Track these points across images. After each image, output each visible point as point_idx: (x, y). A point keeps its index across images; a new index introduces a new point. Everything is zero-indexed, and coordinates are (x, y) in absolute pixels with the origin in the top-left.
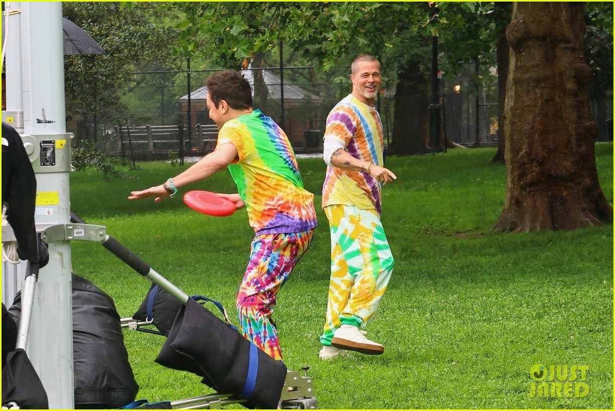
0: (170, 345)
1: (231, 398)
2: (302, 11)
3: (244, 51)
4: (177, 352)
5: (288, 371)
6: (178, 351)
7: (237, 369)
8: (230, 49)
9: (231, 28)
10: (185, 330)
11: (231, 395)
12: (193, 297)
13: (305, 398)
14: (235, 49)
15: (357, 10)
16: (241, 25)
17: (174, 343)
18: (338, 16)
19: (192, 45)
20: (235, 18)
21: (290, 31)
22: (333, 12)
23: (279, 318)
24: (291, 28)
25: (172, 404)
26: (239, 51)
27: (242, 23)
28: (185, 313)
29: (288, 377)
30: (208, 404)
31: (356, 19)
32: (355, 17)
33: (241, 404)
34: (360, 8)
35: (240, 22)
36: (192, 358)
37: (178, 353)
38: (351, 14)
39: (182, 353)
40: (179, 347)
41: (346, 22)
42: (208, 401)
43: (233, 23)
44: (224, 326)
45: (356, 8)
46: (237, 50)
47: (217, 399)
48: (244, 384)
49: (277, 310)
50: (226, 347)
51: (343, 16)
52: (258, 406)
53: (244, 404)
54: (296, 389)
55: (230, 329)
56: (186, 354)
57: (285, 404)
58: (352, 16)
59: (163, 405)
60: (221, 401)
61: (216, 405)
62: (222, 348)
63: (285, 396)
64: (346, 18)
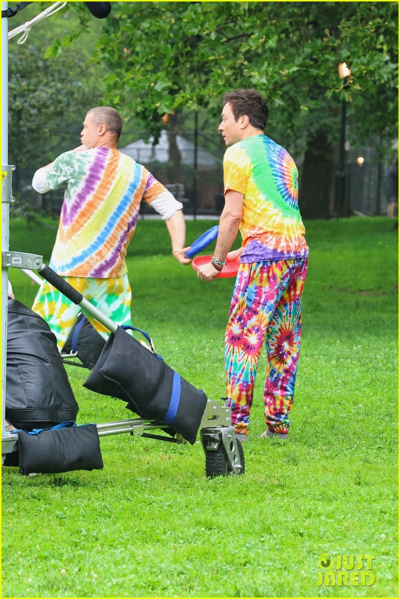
0: (99, 371)
1: (153, 424)
2: (222, 70)
3: (166, 106)
4: (105, 377)
5: (208, 400)
7: (161, 395)
8: (153, 104)
9: (156, 83)
10: (113, 357)
11: (154, 420)
13: (223, 426)
14: (158, 105)
15: (275, 73)
16: (165, 82)
17: (102, 369)
18: (257, 77)
20: (161, 74)
21: (210, 89)
22: (253, 74)
24: (211, 86)
25: (98, 426)
26: (162, 107)
27: (167, 79)
28: (114, 341)
29: (208, 406)
30: (131, 428)
31: (273, 81)
32: (272, 79)
33: (163, 429)
34: (279, 71)
35: (164, 78)
36: (118, 383)
39: (109, 378)
40: (107, 373)
41: (264, 84)
42: (132, 425)
43: (158, 79)
44: (150, 354)
45: (274, 71)
46: (160, 105)
47: (141, 424)
48: (166, 410)
50: (151, 375)
51: (262, 77)
52: (179, 432)
53: (165, 430)
54: (214, 418)
55: (155, 358)
56: (113, 380)
57: (204, 431)
58: (270, 78)
59: (89, 427)
60: (144, 425)
61: (140, 429)
62: (148, 375)
63: (204, 424)
64: (264, 80)
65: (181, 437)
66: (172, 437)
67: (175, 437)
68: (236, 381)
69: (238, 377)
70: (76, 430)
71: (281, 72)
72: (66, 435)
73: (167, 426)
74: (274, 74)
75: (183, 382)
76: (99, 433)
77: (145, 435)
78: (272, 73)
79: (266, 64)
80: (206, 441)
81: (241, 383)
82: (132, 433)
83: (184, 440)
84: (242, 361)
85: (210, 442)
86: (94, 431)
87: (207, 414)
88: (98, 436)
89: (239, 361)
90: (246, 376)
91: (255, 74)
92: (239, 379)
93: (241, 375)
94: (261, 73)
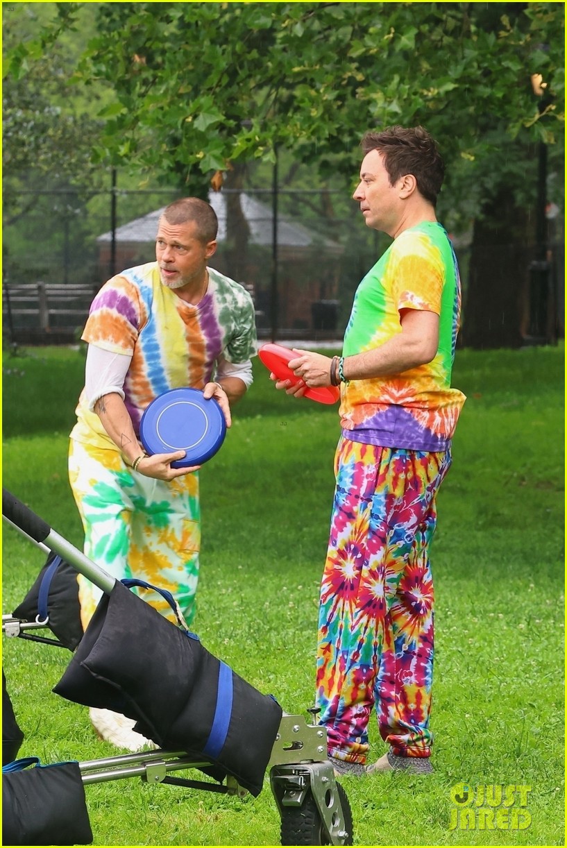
0: (82, 663)
1: (183, 759)
2: (318, 91)
3: (216, 158)
4: (92, 675)
5: (284, 715)
6: (94, 674)
7: (197, 707)
8: (192, 154)
9: (195, 117)
10: (107, 639)
11: (184, 753)
12: (123, 581)
13: (313, 762)
14: (200, 155)
15: (415, 94)
16: (213, 113)
17: (87, 660)
18: (381, 103)
19: (127, 145)
20: (204, 100)
21: (296, 125)
22: (374, 96)
23: (264, 624)
24: (298, 120)
25: (81, 766)
26: (207, 159)
27: (215, 109)
28: (109, 607)
29: (283, 725)
30: (144, 769)
31: (414, 108)
32: (410, 105)
33: (200, 769)
34: (420, 91)
35: (211, 107)
36: (119, 686)
37: (94, 677)
38: (405, 100)
39: (100, 677)
40: (98, 668)
41: (396, 114)
42: (144, 763)
43: (199, 109)
44: (176, 632)
45: (413, 90)
46: (204, 156)
47: (160, 760)
48: (207, 734)
49: (261, 610)
50: (178, 669)
51: (390, 102)
52: (230, 775)
53: (205, 770)
54: (296, 746)
55: (186, 639)
56: (108, 680)
57: (277, 771)
58: (407, 103)
59: (64, 768)
60: (167, 763)
61: (157, 769)
62: (171, 670)
63: (277, 757)
64: (395, 107)
65: (234, 783)
66: (218, 783)
67: (225, 783)
68: (347, 665)
69: (350, 657)
70: (42, 772)
71: (425, 93)
72: (24, 781)
73: (208, 764)
74: (413, 97)
75: (237, 680)
76: (83, 778)
77: (168, 780)
78: (409, 95)
79: (397, 78)
80: (282, 789)
81: (358, 667)
82: (144, 777)
83: (240, 788)
84: (357, 628)
85: (288, 791)
86: (74, 775)
87: (283, 739)
88: (82, 784)
89: (353, 627)
90: (367, 655)
91: (378, 96)
92: (353, 662)
93: (357, 654)
94: (389, 94)
